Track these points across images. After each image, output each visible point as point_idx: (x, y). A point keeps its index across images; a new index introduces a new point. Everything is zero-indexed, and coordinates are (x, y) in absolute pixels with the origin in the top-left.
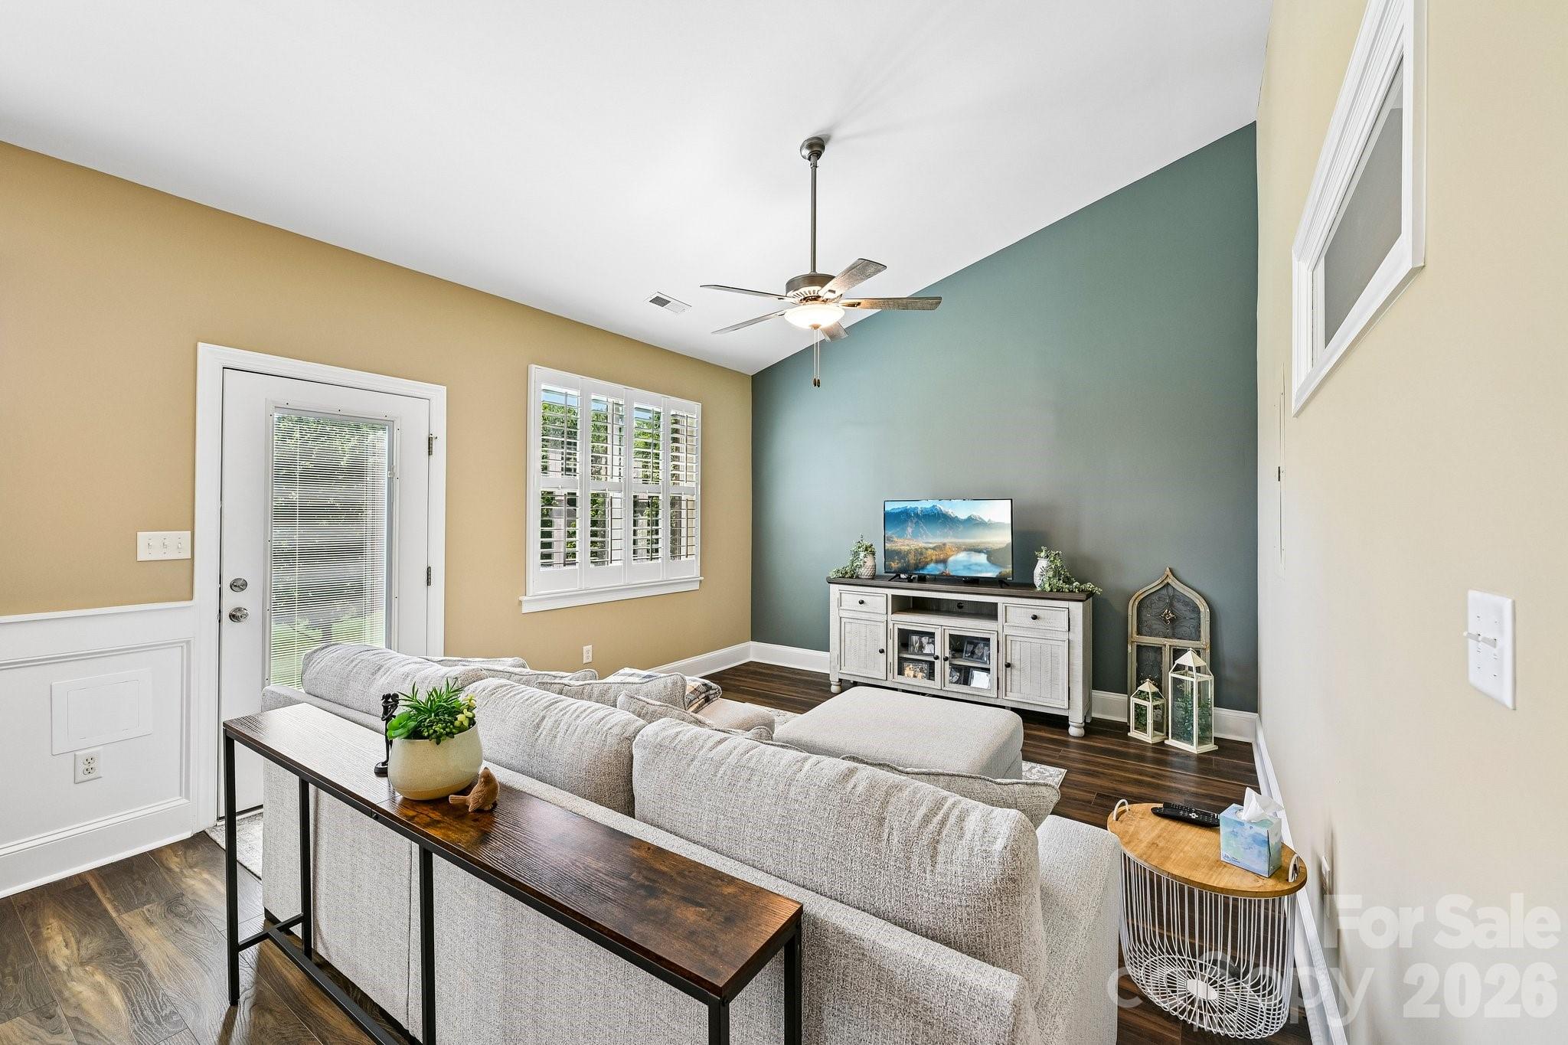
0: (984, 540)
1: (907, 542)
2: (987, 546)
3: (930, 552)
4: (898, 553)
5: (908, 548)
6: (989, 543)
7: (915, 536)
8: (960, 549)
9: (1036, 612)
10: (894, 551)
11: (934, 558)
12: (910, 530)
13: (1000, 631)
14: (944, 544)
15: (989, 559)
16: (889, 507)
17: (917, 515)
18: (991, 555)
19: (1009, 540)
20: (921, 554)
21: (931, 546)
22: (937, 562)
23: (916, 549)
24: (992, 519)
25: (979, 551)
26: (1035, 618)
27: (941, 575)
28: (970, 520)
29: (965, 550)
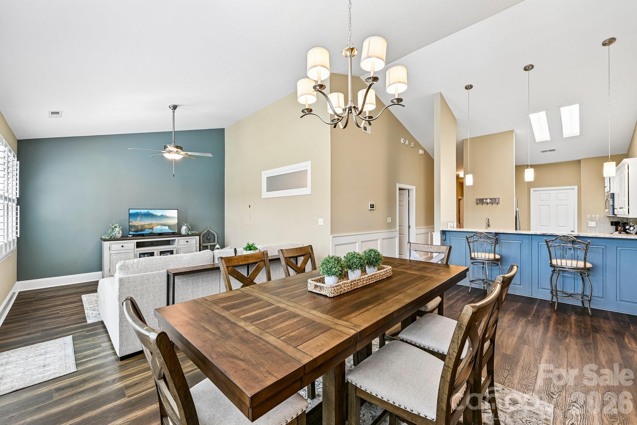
0: (166, 222)
1: (137, 223)
2: (168, 224)
3: (146, 226)
4: (134, 226)
5: (138, 224)
6: (169, 223)
7: (140, 221)
8: (158, 225)
9: (187, 240)
10: (133, 225)
11: (148, 227)
12: (139, 219)
13: (177, 247)
14: (152, 223)
15: (169, 228)
16: (131, 211)
17: (141, 214)
18: (170, 226)
19: (176, 222)
20: (143, 226)
21: (147, 224)
22: (149, 229)
23: (141, 225)
24: (170, 216)
25: (165, 225)
26: (187, 242)
27: (151, 233)
28: (162, 216)
29: (160, 225)
